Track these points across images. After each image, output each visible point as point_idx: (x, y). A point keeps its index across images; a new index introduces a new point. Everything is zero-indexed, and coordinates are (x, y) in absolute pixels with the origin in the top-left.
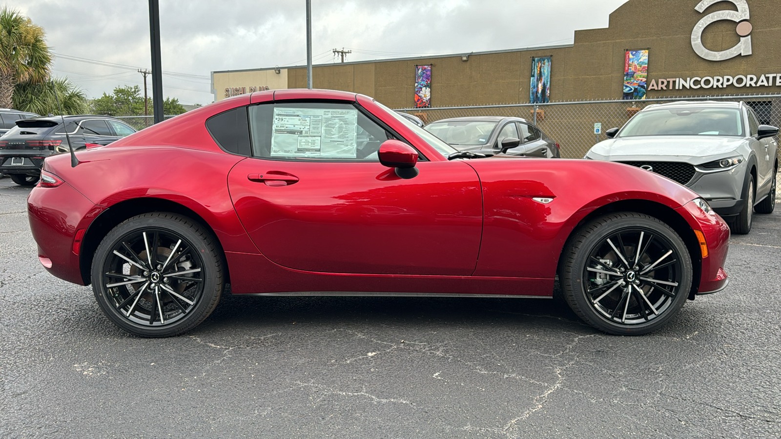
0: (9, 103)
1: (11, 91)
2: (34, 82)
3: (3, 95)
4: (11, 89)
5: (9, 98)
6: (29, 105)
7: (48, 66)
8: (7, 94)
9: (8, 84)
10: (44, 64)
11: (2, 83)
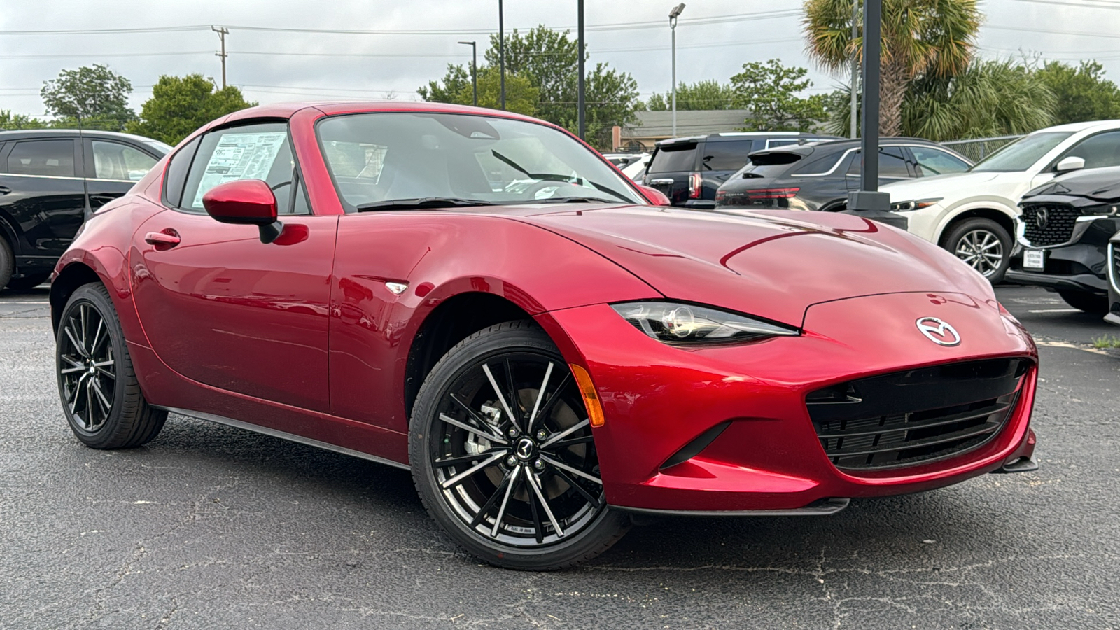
0: (893, 118)
1: (899, 94)
2: (941, 73)
3: (885, 102)
4: (902, 90)
5: (894, 109)
6: (929, 120)
7: (971, 39)
8: (892, 101)
9: (896, 82)
10: (962, 34)
11: (885, 80)
